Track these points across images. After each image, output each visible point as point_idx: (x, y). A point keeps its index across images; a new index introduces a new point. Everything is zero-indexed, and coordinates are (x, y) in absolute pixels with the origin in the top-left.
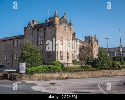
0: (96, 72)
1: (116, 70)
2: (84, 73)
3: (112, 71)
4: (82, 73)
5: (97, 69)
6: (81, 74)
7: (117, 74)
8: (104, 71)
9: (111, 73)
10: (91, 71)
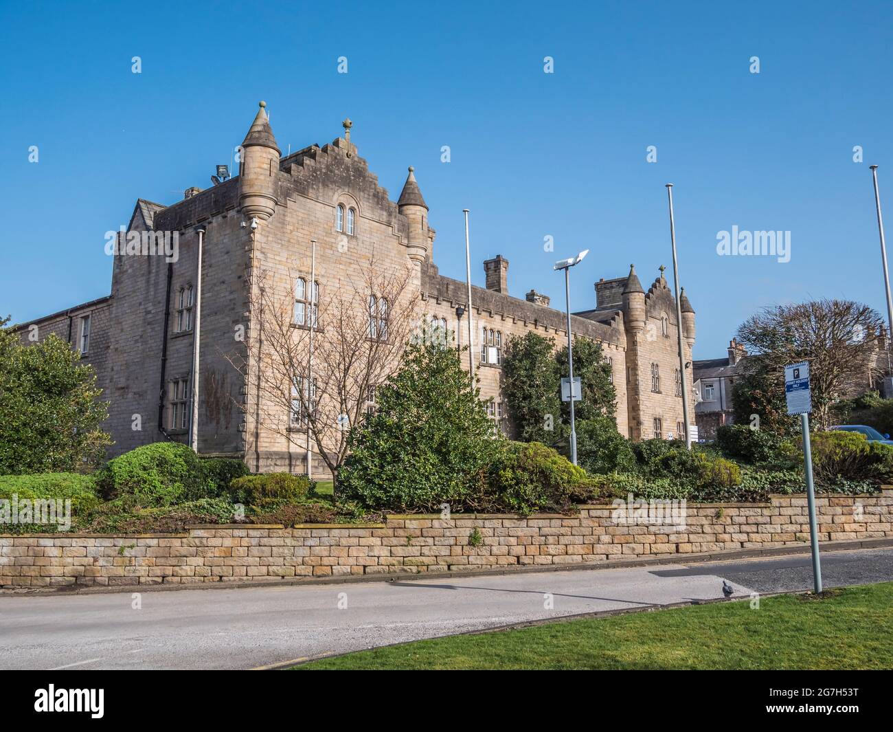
0: (337, 533)
1: (523, 517)
2: (228, 542)
3: (489, 526)
4: (213, 542)
5: (351, 506)
6: (201, 549)
7: (533, 550)
8: (413, 523)
9: (474, 541)
10: (290, 524)
